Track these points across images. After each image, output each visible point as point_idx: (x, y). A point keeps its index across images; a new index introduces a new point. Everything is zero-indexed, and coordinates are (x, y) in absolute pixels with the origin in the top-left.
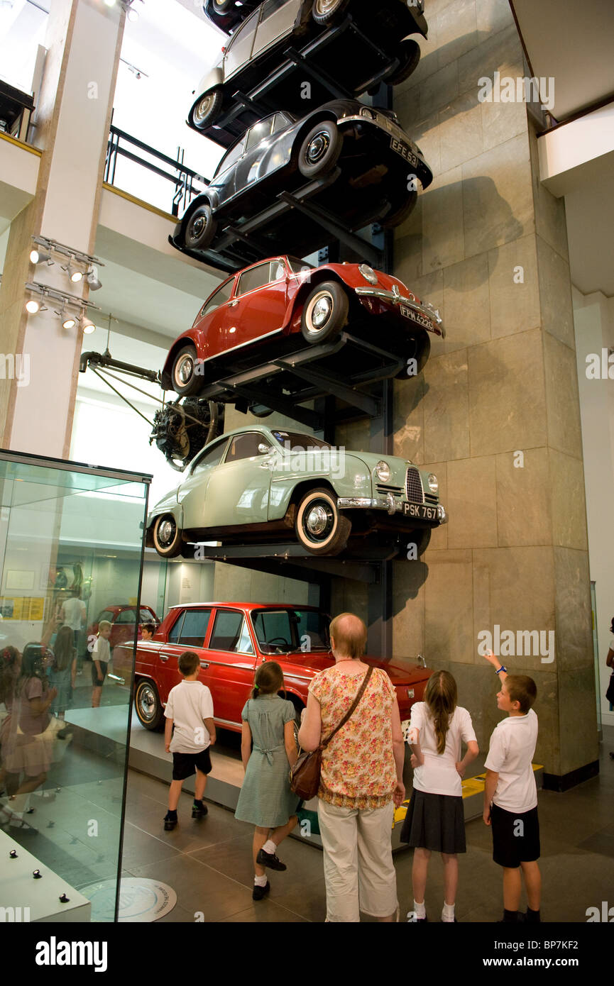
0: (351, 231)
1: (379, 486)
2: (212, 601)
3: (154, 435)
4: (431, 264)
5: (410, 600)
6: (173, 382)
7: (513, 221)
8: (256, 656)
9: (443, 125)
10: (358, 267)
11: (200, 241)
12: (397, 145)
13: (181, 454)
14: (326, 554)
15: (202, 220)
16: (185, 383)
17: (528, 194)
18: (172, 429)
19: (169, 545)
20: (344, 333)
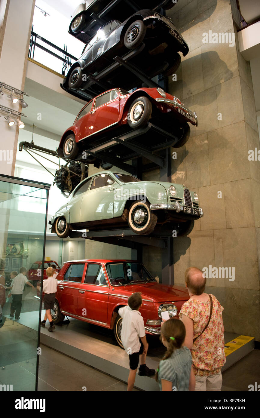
0: (149, 78)
1: (171, 198)
2: (84, 259)
3: (55, 181)
4: (188, 94)
5: (182, 256)
6: (64, 153)
7: (227, 71)
8: (109, 287)
9: (191, 29)
10: (156, 89)
11: (75, 85)
12: (173, 32)
13: (68, 190)
14: (144, 233)
15: (77, 74)
16: (69, 153)
17: (235, 58)
18: (64, 178)
19: (63, 232)
20: (150, 123)
